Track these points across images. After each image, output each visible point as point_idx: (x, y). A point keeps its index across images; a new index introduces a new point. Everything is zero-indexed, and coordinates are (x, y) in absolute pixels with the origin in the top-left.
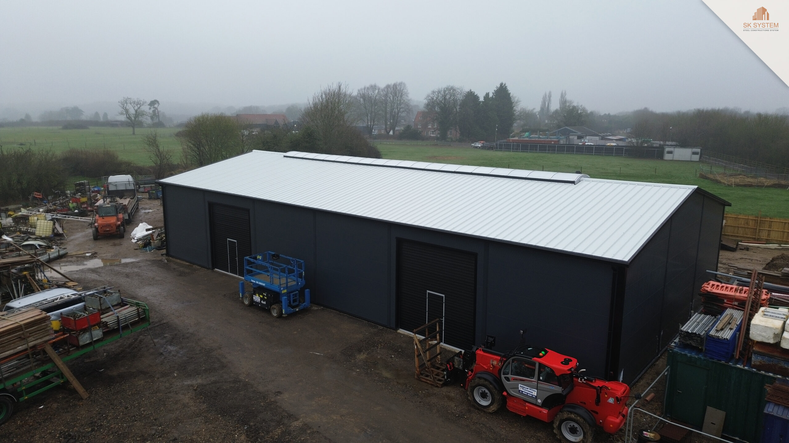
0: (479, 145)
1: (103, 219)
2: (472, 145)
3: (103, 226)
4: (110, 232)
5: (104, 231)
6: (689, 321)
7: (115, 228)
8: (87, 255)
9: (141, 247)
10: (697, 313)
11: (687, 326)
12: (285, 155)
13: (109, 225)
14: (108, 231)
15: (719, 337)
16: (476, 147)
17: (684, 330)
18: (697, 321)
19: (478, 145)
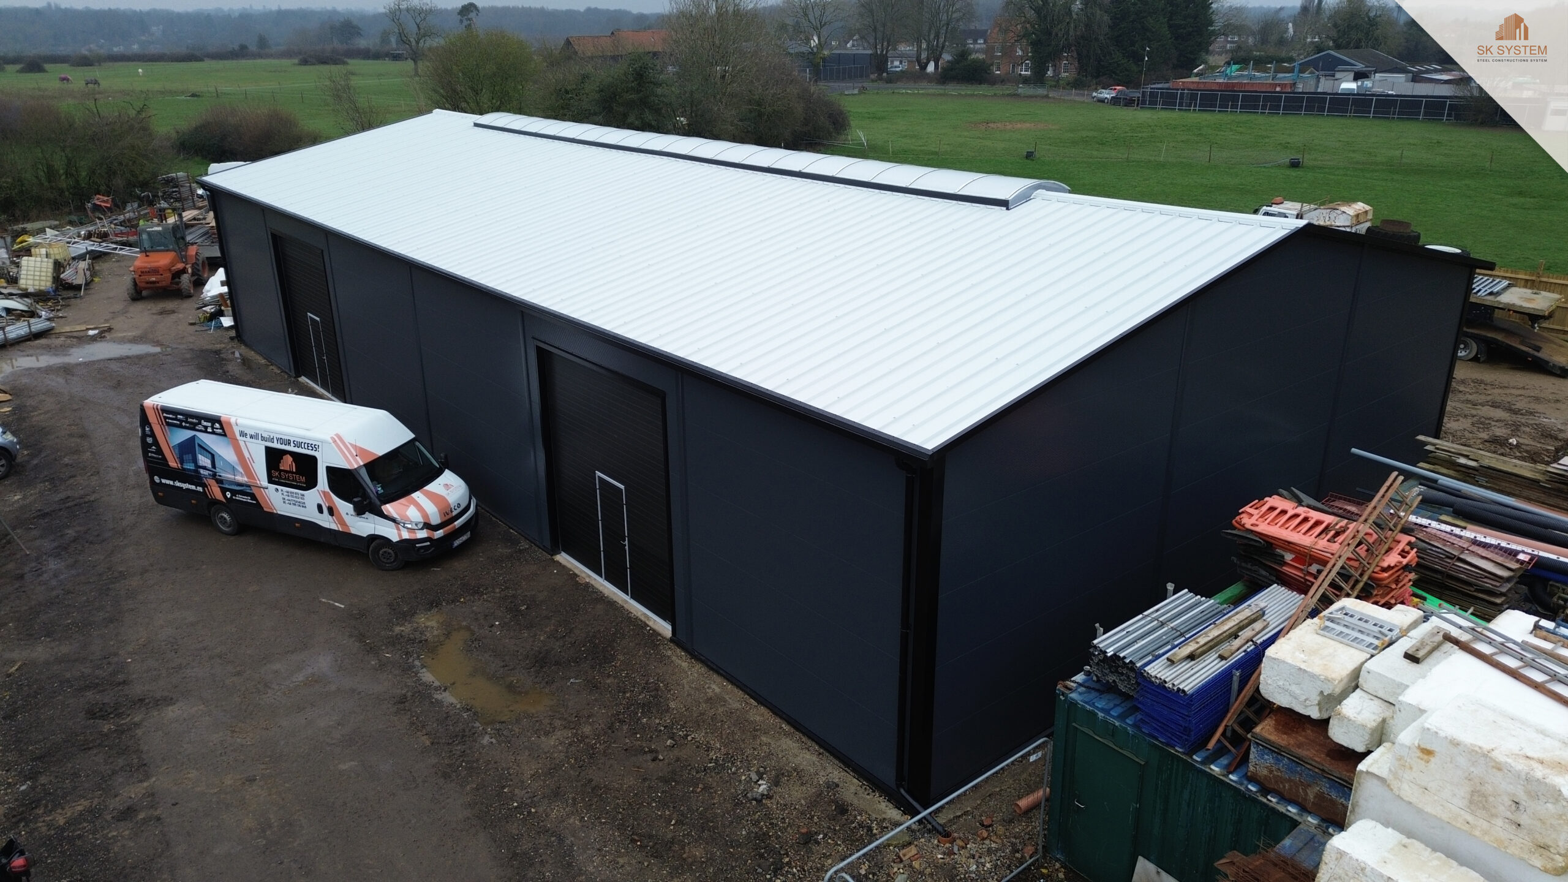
0: (1107, 94)
1: (147, 256)
2: (1095, 94)
3: (142, 272)
4: (158, 285)
5: (147, 283)
6: (1141, 616)
7: (169, 275)
8: (91, 333)
9: (202, 320)
10: (1186, 590)
11: (1123, 630)
12: (478, 122)
13: (155, 271)
14: (154, 282)
15: (1165, 682)
16: (1102, 101)
17: (1101, 646)
18: (1161, 619)
19: (1106, 96)
